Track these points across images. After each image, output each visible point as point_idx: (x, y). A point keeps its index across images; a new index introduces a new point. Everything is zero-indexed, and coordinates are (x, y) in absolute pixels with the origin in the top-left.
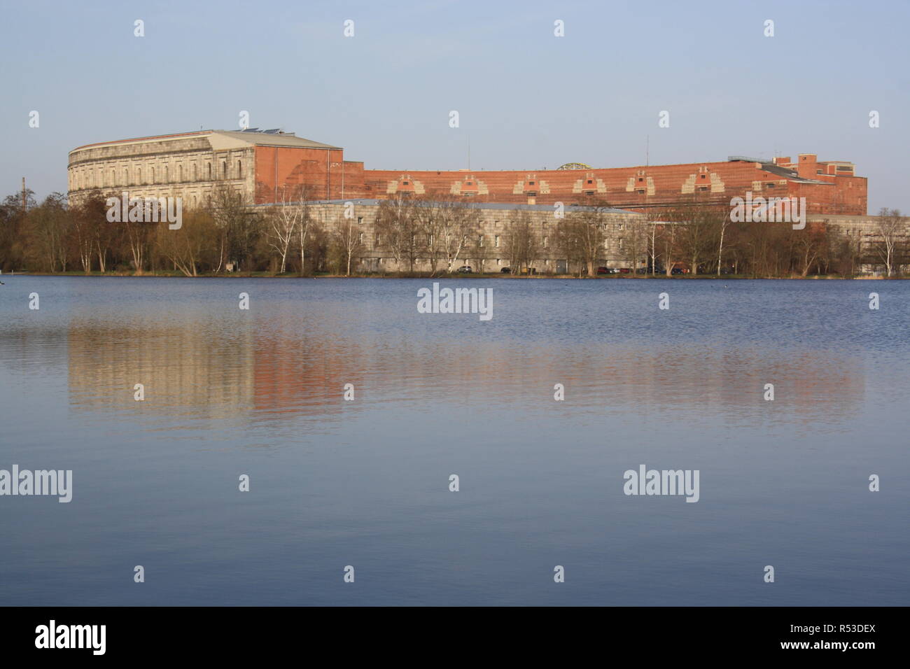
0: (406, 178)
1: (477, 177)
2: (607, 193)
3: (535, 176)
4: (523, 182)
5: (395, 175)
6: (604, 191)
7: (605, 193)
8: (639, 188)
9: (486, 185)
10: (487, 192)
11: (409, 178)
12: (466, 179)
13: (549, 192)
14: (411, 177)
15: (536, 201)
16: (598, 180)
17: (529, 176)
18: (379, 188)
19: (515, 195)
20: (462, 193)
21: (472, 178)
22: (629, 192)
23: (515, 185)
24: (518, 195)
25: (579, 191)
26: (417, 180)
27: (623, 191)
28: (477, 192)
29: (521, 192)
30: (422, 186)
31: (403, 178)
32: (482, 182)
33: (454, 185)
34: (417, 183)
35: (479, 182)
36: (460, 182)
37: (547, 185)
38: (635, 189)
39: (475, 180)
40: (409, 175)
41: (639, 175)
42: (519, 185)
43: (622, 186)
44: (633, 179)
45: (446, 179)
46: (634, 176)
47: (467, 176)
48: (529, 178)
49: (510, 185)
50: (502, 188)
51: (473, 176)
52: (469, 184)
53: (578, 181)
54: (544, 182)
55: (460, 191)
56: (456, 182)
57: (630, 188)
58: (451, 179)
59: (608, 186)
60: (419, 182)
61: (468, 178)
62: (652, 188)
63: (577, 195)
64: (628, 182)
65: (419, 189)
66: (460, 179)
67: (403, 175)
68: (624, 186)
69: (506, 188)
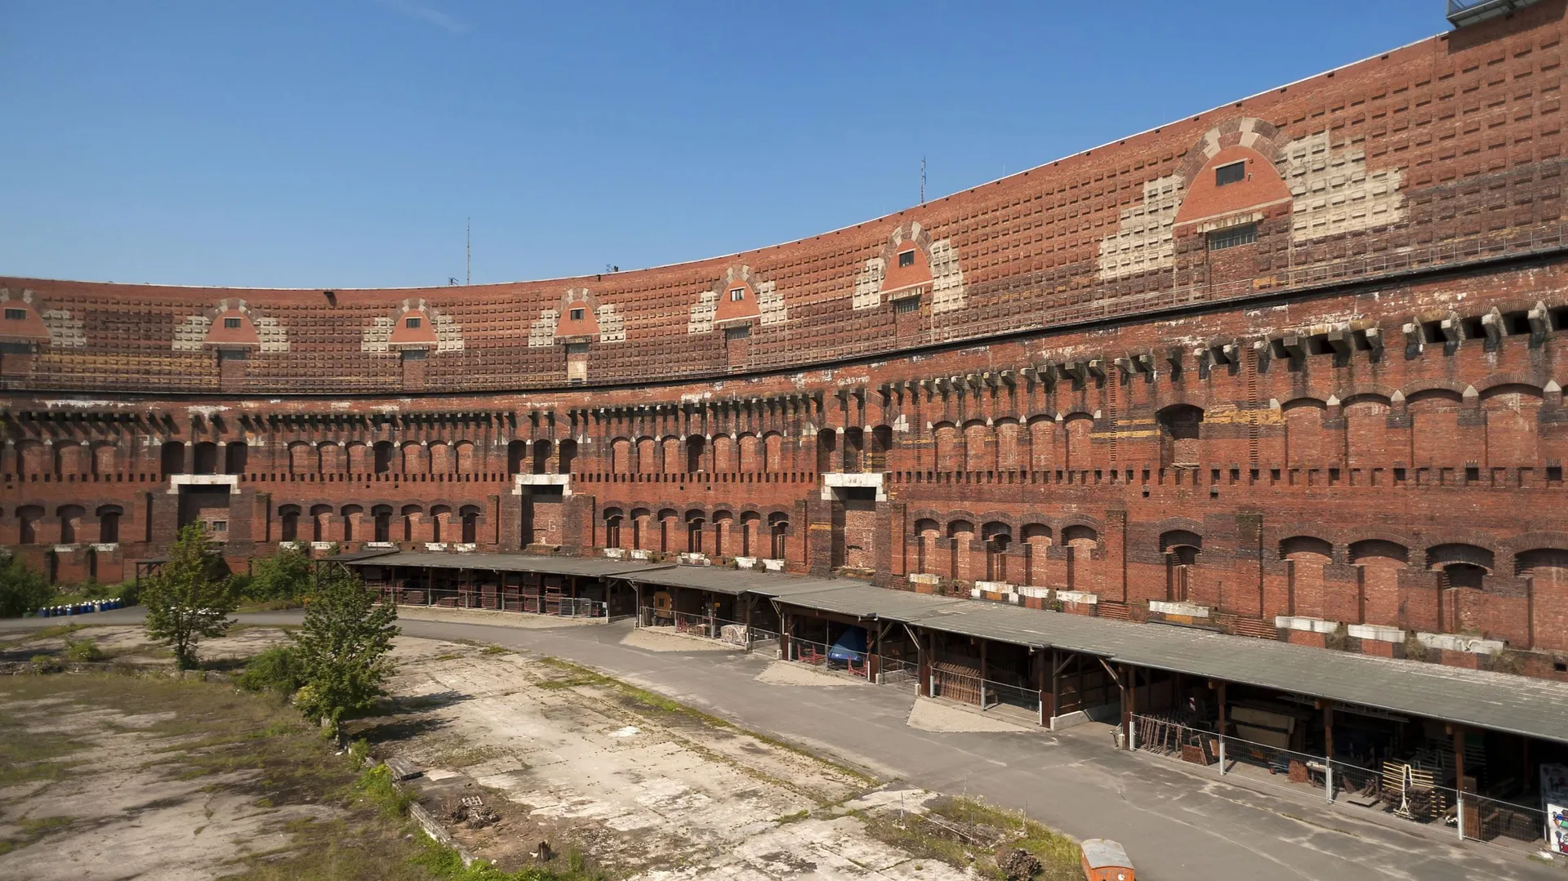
0: (234, 307)
1: (436, 306)
2: (791, 327)
3: (585, 291)
4: (554, 312)
5: (202, 301)
6: (782, 317)
7: (782, 328)
8: (900, 292)
9: (458, 327)
10: (459, 345)
11: (242, 309)
12: (406, 309)
13: (622, 335)
14: (248, 307)
15: (589, 368)
16: (762, 286)
17: (570, 292)
18: (148, 337)
19: (535, 351)
20: (393, 349)
21: (422, 308)
22: (867, 313)
23: (534, 323)
24: (542, 350)
25: (705, 327)
26: (266, 315)
27: (842, 309)
28: (435, 347)
29: (549, 342)
30: (282, 330)
31: (224, 308)
32: (449, 318)
33: (373, 330)
34: (267, 324)
35: (440, 318)
36: (388, 319)
37: (619, 317)
38: (884, 297)
39: (428, 313)
40: (242, 302)
41: (898, 241)
42: (545, 322)
43: (839, 294)
44: (880, 262)
45: (351, 312)
46: (881, 249)
47: (406, 302)
48: (570, 300)
49: (522, 323)
50: (501, 332)
51: (422, 301)
52: (413, 323)
53: (705, 295)
54: (611, 307)
55: (387, 344)
56: (376, 319)
57: (867, 297)
58: (364, 312)
59: (795, 302)
60: (273, 320)
61: (411, 307)
62: (952, 280)
63: (702, 341)
64: (860, 277)
65: (272, 339)
66: (389, 310)
67: (224, 301)
68: (845, 293)
69: (509, 332)
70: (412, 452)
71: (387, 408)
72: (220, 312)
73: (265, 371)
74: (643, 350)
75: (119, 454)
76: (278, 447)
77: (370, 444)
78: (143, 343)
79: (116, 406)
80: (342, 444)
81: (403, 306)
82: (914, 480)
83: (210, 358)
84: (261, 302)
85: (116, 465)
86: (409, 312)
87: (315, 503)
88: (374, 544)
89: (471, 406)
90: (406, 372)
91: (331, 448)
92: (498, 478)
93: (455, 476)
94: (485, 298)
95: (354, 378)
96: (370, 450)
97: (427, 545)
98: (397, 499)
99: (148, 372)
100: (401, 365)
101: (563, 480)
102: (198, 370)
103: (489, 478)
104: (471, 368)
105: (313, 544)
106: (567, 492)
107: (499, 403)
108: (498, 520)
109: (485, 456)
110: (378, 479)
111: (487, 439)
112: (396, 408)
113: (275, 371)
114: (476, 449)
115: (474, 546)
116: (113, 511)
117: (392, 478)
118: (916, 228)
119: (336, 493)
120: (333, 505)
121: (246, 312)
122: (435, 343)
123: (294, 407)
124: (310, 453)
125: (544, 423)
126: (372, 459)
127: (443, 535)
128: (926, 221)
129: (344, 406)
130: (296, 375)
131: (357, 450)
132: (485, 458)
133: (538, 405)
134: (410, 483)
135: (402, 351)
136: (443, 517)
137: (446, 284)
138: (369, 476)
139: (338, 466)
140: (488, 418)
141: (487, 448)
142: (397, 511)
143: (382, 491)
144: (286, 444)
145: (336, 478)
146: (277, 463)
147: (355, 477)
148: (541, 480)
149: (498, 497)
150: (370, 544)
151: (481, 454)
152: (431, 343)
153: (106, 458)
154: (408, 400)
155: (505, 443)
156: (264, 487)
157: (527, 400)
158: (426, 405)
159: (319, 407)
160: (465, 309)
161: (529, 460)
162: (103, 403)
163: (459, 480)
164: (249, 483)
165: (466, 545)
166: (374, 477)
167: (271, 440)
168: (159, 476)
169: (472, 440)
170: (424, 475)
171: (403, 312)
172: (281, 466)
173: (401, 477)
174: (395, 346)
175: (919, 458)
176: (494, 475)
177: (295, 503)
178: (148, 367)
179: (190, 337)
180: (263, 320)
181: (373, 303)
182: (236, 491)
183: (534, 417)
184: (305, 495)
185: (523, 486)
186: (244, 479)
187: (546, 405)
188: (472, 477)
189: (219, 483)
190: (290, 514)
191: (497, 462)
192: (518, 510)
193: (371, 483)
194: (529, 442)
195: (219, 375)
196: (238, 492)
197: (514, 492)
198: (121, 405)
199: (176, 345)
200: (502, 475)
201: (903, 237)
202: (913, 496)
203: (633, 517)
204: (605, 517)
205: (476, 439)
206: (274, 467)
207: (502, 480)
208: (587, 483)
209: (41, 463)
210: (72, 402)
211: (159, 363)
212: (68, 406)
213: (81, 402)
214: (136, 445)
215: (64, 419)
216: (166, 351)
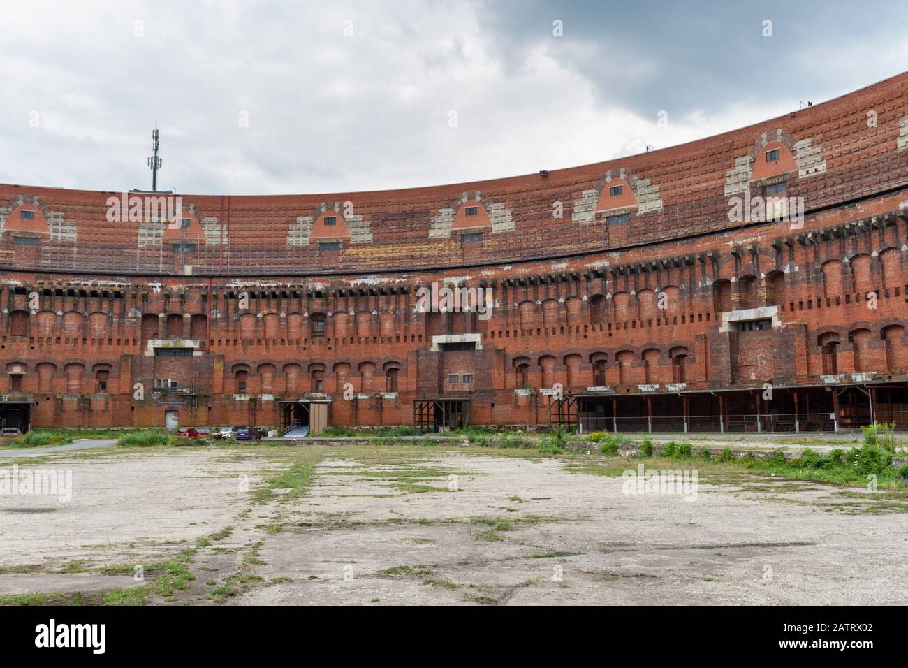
0: (471, 198)
1: (634, 172)
3: (779, 132)
4: (748, 158)
5: (447, 195)
9: (656, 188)
10: (658, 205)
11: (478, 198)
12: (608, 179)
13: (822, 168)
14: (482, 196)
17: (764, 136)
18: (412, 229)
20: (599, 216)
21: (622, 176)
23: (729, 172)
26: (496, 201)
28: (636, 210)
30: (508, 212)
31: (465, 200)
32: (647, 181)
33: (581, 202)
34: (497, 209)
35: (639, 183)
36: (594, 191)
37: (818, 149)
39: (627, 180)
40: (478, 192)
42: (740, 169)
45: (562, 189)
47: (609, 173)
48: (764, 143)
49: (717, 174)
50: (696, 186)
51: (622, 170)
52: (616, 191)
54: (808, 141)
55: (594, 213)
56: (584, 192)
58: (573, 188)
60: (501, 205)
61: (613, 177)
65: (501, 221)
66: (595, 183)
67: (464, 194)
69: (705, 184)
70: (623, 301)
71: (598, 264)
72: (462, 203)
73: (497, 248)
74: (847, 177)
75: (396, 320)
76: (510, 307)
77: (585, 298)
78: (410, 234)
79: (394, 282)
80: (562, 300)
81: (606, 177)
83: (456, 242)
84: (491, 191)
85: (395, 329)
86: (611, 182)
87: (541, 355)
88: (593, 389)
89: (674, 253)
90: (611, 236)
91: (552, 305)
92: (704, 317)
93: (663, 320)
94: (680, 157)
95: (567, 247)
96: (586, 304)
97: (640, 387)
98: (612, 346)
99: (412, 257)
100: (607, 230)
101: (771, 312)
102: (447, 253)
103: (696, 319)
104: (670, 224)
105: (541, 390)
106: (776, 323)
107: (701, 246)
108: (706, 358)
109: (691, 298)
110: (594, 329)
111: (692, 283)
112: (607, 263)
113: (504, 248)
114: (682, 292)
115: (684, 385)
116: (394, 366)
117: (605, 327)
119: (557, 345)
120: (556, 355)
121: (481, 201)
122: (635, 206)
123: (523, 271)
124: (537, 309)
125: (747, 260)
126: (588, 312)
127: (654, 377)
129: (561, 267)
130: (520, 249)
131: (575, 306)
132: (691, 300)
133: (740, 242)
134: (622, 331)
135: (607, 218)
136: (653, 359)
137: (644, 151)
138: (586, 326)
139: (560, 320)
140: (690, 263)
141: (692, 290)
142: (612, 357)
143: (598, 339)
144: (516, 305)
145: (558, 330)
146: (510, 322)
147: (574, 328)
148: (749, 314)
149: (705, 335)
150: (589, 389)
151: (686, 296)
152: (632, 206)
153: (388, 325)
154: (616, 255)
155: (709, 283)
156: (500, 343)
157: (729, 239)
158: (634, 258)
159: (542, 270)
160: (661, 170)
161: (735, 297)
162: (386, 280)
163: (667, 324)
164: (489, 340)
165: (677, 384)
166: (590, 328)
167: (505, 301)
168: (424, 336)
169: (676, 284)
170: (634, 322)
171: (606, 183)
172: (514, 324)
173: (614, 326)
174: (600, 214)
176: (700, 315)
177: (526, 355)
178: (413, 253)
179: (442, 226)
180: (493, 206)
181: (580, 178)
182: (479, 347)
183: (737, 255)
184: (533, 347)
185: (730, 323)
186: (484, 337)
187: (749, 241)
188: (679, 320)
189: (467, 341)
190: (521, 365)
191: (704, 302)
192: (725, 347)
193: (588, 334)
194: (733, 280)
195: (463, 255)
196: (481, 348)
197: (722, 330)
198: (397, 281)
199: (432, 234)
200: (708, 315)
203: (851, 340)
204: (820, 343)
205: (681, 283)
206: (508, 325)
207: (708, 319)
208: (797, 312)
209: (348, 330)
210: (366, 281)
211: (421, 249)
212: (364, 284)
213: (372, 281)
214: (408, 313)
215: (361, 294)
216: (424, 239)
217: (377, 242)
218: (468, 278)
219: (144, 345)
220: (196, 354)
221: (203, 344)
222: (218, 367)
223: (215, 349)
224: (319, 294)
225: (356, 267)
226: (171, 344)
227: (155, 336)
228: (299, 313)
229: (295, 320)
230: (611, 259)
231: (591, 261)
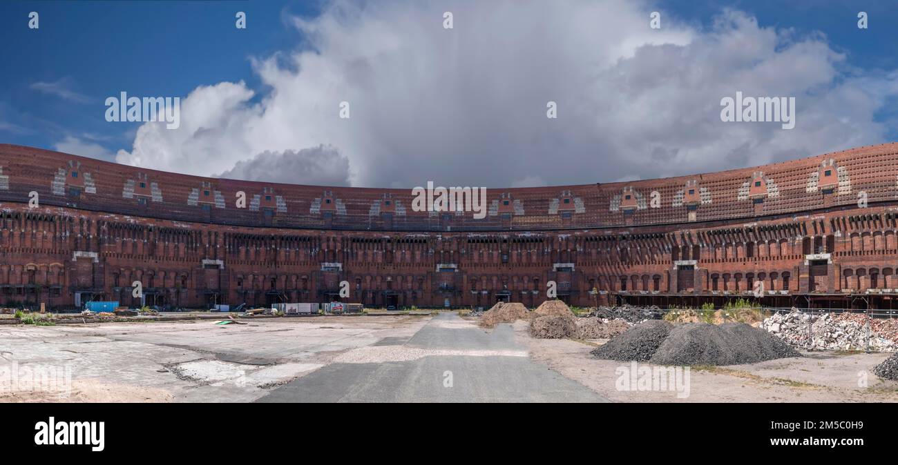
0: (566, 194)
1: (635, 189)
2: (781, 199)
3: (695, 181)
4: (682, 192)
5: (555, 191)
6: (777, 195)
7: (777, 199)
8: (826, 186)
11: (569, 194)
13: (710, 202)
14: (571, 193)
15: (697, 216)
16: (768, 181)
17: (689, 182)
18: (541, 209)
19: (675, 209)
21: (631, 191)
22: (812, 194)
23: (675, 197)
24: (678, 209)
25: (745, 198)
26: (577, 196)
27: (801, 192)
28: (636, 208)
29: (680, 205)
30: (582, 203)
31: (564, 194)
32: (641, 195)
33: (614, 201)
34: (578, 201)
36: (619, 196)
37: (709, 193)
38: (819, 190)
39: (633, 192)
40: (569, 191)
41: (825, 166)
42: (679, 196)
43: (800, 186)
44: (817, 174)
45: (605, 193)
46: (818, 168)
47: (625, 188)
48: (689, 185)
49: (670, 197)
51: (631, 187)
52: (628, 198)
53: (745, 184)
54: (705, 189)
55: (619, 208)
56: (615, 197)
57: (812, 188)
59: (783, 188)
60: (579, 199)
61: (627, 190)
62: (846, 183)
63: (743, 204)
64: (810, 180)
65: (579, 207)
66: (619, 191)
67: (563, 191)
68: (803, 185)
69: (665, 201)
70: (634, 252)
71: (625, 233)
72: (562, 195)
73: (578, 221)
74: (720, 208)
75: (538, 255)
76: (587, 251)
77: (619, 249)
78: (540, 211)
79: (536, 235)
80: (609, 249)
81: (624, 190)
82: (843, 255)
83: (560, 216)
84: (575, 190)
85: (537, 260)
86: (626, 192)
87: (600, 275)
88: (622, 292)
89: (657, 231)
90: (626, 220)
91: (605, 251)
92: (668, 263)
93: (651, 262)
94: (655, 185)
96: (619, 252)
97: (641, 291)
98: (629, 273)
99: (542, 223)
100: (625, 217)
101: (694, 262)
102: (557, 222)
103: (664, 263)
105: (600, 291)
106: (696, 268)
107: (668, 229)
108: (668, 281)
109: (662, 253)
110: (622, 264)
111: (663, 246)
112: (628, 233)
115: (659, 292)
117: (627, 263)
118: (832, 161)
119: (607, 270)
120: (606, 276)
121: (571, 195)
123: (592, 234)
124: (598, 253)
125: (686, 238)
126: (620, 255)
127: (647, 287)
128: (836, 158)
129: (608, 233)
130: (587, 222)
131: (614, 251)
133: (683, 230)
134: (634, 265)
135: (624, 210)
136: (646, 279)
137: (640, 179)
141: (663, 250)
142: (629, 278)
143: (624, 269)
144: (589, 250)
145: (607, 264)
148: (685, 263)
149: (668, 271)
150: (620, 291)
152: (635, 206)
153: (535, 257)
154: (632, 229)
155: (670, 247)
156: (583, 268)
159: (600, 234)
160: (647, 190)
161: (680, 255)
162: (533, 234)
163: (652, 264)
164: (578, 267)
165: (656, 291)
166: (620, 264)
167: (585, 248)
168: (550, 263)
169: (656, 246)
170: (639, 262)
171: (624, 193)
172: (588, 259)
173: (631, 263)
174: (622, 208)
175: (845, 247)
176: (666, 262)
178: (542, 221)
179: (554, 208)
180: (576, 199)
181: (613, 189)
183: (682, 235)
184: (596, 271)
185: (678, 266)
186: (576, 265)
187: (687, 230)
188: (657, 262)
189: (568, 266)
190: (591, 279)
191: (668, 256)
192: (676, 276)
193: (620, 266)
194: (680, 247)
195: (563, 223)
196: (574, 270)
197: (674, 268)
198: (538, 235)
199: (550, 212)
200: (669, 261)
201: (827, 164)
202: (843, 261)
203: (723, 278)
204: (712, 278)
206: (586, 260)
208: (704, 264)
209: (517, 259)
210: (525, 235)
211: (545, 220)
212: (524, 236)
213: (528, 235)
214: (543, 252)
215: (524, 241)
216: (546, 214)
217: (527, 214)
218: (569, 235)
219: (436, 266)
220: (456, 271)
221: (458, 266)
222: (465, 277)
223: (463, 268)
224: (505, 241)
225: (517, 227)
226: (446, 266)
227: (440, 263)
228: (497, 250)
229: (495, 253)
230: (629, 231)
231: (621, 231)
